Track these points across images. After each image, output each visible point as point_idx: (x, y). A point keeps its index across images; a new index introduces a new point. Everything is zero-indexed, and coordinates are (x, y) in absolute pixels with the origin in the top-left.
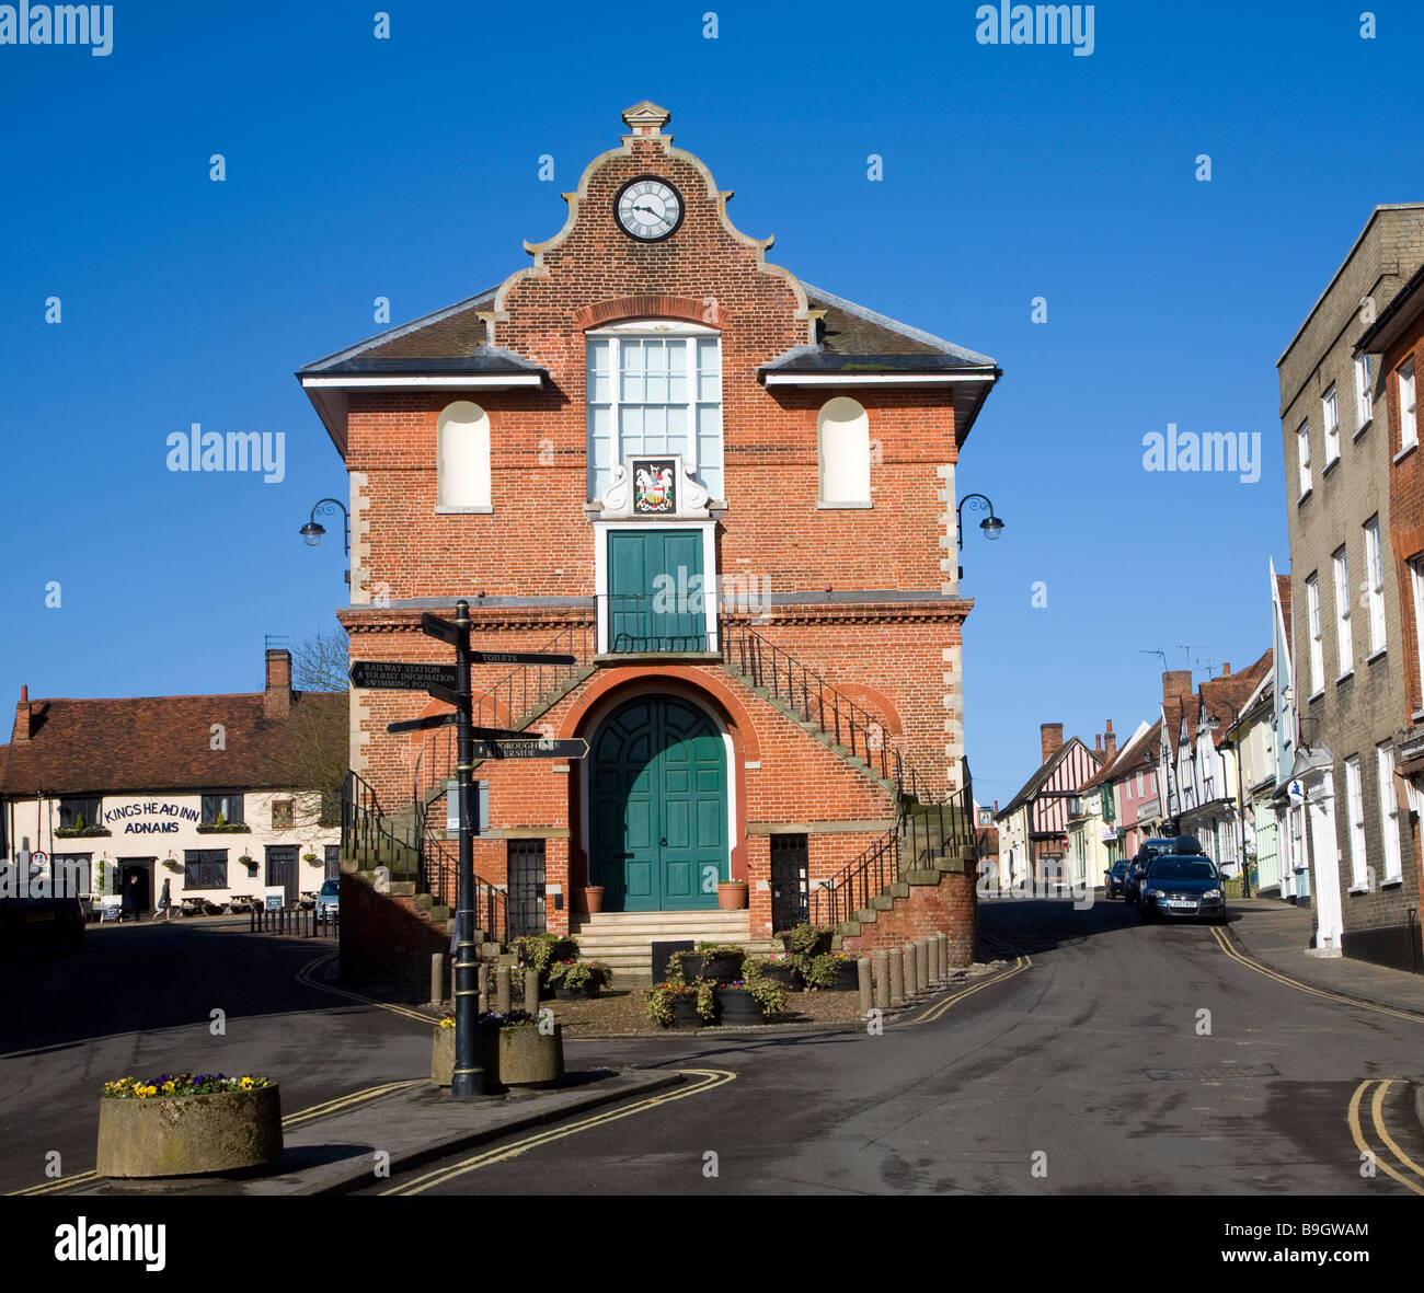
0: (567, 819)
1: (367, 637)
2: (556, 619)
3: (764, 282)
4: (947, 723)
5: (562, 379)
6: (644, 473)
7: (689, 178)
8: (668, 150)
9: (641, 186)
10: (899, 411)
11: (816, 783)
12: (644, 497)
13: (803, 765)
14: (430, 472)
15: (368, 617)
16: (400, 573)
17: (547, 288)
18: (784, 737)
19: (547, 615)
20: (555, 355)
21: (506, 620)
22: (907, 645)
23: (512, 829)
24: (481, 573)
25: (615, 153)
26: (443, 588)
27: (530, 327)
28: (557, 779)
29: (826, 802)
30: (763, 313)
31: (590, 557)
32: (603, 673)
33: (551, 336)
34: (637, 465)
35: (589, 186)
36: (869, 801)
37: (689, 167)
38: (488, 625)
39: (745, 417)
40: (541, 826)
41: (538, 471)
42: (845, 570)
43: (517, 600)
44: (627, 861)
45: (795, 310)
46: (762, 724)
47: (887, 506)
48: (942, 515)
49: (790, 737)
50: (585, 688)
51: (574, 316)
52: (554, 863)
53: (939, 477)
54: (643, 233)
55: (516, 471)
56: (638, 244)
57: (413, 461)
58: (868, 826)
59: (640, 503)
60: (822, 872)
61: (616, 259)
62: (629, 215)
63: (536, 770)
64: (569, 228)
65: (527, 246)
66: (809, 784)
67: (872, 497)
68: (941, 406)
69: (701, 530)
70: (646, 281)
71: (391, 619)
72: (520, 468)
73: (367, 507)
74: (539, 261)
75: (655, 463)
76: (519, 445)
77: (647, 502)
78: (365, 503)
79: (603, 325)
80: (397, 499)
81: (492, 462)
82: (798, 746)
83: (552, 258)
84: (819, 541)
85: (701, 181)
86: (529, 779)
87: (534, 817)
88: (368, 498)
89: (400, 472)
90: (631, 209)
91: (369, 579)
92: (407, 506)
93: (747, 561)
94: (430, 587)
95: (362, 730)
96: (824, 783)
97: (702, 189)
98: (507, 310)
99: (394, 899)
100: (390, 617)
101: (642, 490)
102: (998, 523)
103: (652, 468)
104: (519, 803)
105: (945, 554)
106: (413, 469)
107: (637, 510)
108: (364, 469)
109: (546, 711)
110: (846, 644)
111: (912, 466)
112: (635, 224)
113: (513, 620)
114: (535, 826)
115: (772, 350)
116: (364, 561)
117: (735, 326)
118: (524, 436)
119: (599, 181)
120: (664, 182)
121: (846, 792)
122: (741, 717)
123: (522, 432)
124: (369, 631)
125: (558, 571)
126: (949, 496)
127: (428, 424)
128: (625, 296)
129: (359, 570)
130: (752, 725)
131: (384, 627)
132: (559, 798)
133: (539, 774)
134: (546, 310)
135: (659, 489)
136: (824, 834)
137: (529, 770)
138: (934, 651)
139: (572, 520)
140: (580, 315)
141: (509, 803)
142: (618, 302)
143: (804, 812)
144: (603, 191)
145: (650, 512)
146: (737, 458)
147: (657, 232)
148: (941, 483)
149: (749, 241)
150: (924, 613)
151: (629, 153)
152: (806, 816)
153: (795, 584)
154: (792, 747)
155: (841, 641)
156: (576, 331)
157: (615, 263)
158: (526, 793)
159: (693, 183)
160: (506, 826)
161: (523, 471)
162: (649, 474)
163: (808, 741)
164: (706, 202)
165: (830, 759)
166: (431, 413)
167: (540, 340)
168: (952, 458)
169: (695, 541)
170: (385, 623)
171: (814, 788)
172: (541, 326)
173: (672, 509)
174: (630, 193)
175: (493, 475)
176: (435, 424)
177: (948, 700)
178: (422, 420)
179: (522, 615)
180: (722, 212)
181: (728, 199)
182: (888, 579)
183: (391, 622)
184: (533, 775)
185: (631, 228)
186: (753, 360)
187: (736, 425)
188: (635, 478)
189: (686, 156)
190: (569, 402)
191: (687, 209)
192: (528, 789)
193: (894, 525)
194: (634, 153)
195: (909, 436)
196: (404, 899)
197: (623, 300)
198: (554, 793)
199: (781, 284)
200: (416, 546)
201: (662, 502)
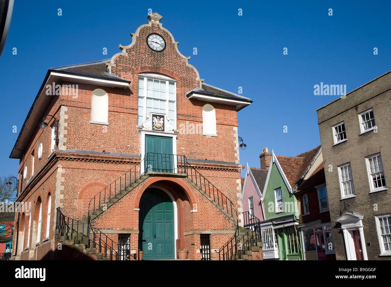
0: (138, 227)
1: (65, 162)
2: (128, 161)
3: (188, 69)
4: (238, 201)
5: (131, 87)
6: (155, 118)
7: (167, 36)
8: (161, 27)
9: (154, 36)
10: (223, 110)
11: (213, 218)
12: (155, 125)
13: (209, 212)
14: (88, 110)
15: (66, 155)
16: (77, 141)
17: (127, 59)
18: (204, 203)
19: (126, 159)
20: (129, 79)
21: (112, 160)
22: (227, 177)
23: (120, 230)
24: (104, 144)
25: (146, 25)
26: (91, 147)
27: (122, 70)
28: (135, 213)
29: (216, 224)
30: (188, 77)
31: (138, 142)
32: (150, 178)
33: (128, 73)
34: (154, 116)
35: (139, 33)
36: (227, 224)
37: (167, 33)
38: (106, 161)
39: (183, 106)
40: (129, 229)
41: (123, 114)
42: (210, 154)
43: (115, 153)
44: (143, 242)
45: (196, 78)
46: (197, 198)
47: (221, 137)
48: (235, 141)
49: (205, 203)
50: (145, 183)
51: (135, 69)
52: (134, 243)
53: (234, 130)
54: (155, 49)
55: (116, 113)
56: (153, 52)
57: (83, 105)
58: (228, 232)
59: (154, 127)
60: (215, 247)
61: (147, 55)
62: (151, 43)
63: (128, 209)
64: (133, 43)
65: (121, 46)
66: (211, 218)
67: (217, 133)
68: (233, 110)
69: (172, 137)
70: (156, 63)
71: (74, 156)
72: (118, 112)
73: (67, 118)
74: (124, 51)
75: (159, 116)
76: (117, 105)
77: (156, 127)
78: (66, 117)
79: (143, 73)
80: (77, 117)
81: (109, 109)
82: (208, 206)
83: (129, 51)
84: (203, 145)
85: (170, 38)
86: (126, 213)
87: (128, 226)
88: (67, 115)
89: (78, 108)
90: (151, 41)
91: (66, 142)
92: (80, 120)
93: (184, 148)
94: (87, 147)
95: (61, 194)
96: (215, 218)
97: (171, 40)
98: (115, 63)
99: (89, 255)
100: (74, 155)
101: (155, 123)
102: (245, 145)
103: (158, 117)
104: (123, 221)
105: (236, 152)
106: (83, 108)
107: (153, 129)
108: (67, 106)
109: (132, 190)
110: (211, 176)
111: (227, 126)
112: (153, 46)
113: (115, 160)
114: (128, 229)
115: (190, 88)
116: (65, 136)
117: (180, 79)
118: (119, 102)
119: (142, 32)
120: (160, 36)
121: (221, 221)
122: (191, 195)
123: (118, 101)
124: (65, 160)
125: (128, 146)
126: (236, 135)
127: (88, 94)
128: (150, 66)
129: (63, 139)
130: (194, 199)
131: (71, 158)
132: (136, 219)
133: (129, 211)
134: (127, 65)
135: (160, 124)
136: (215, 234)
137: (126, 209)
138: (234, 180)
139: (133, 130)
140: (137, 69)
141: (119, 221)
142: (148, 67)
143: (210, 227)
144: (143, 35)
145: (157, 130)
146: (181, 117)
147: (158, 49)
148: (234, 132)
149: (184, 57)
150: (232, 168)
151: (151, 26)
152: (210, 228)
153: (197, 156)
154: (206, 206)
155: (210, 175)
156: (136, 73)
157: (147, 56)
158: (125, 218)
159: (168, 38)
160: (118, 229)
161: (118, 113)
162: (157, 119)
163: (210, 204)
164: (172, 44)
165: (217, 210)
166: (90, 91)
167: (125, 74)
168: (237, 125)
169: (170, 141)
170: (72, 157)
171: (212, 219)
172: (125, 70)
173: (163, 130)
174: (151, 37)
175: (109, 113)
176: (91, 95)
177: (238, 195)
178: (87, 93)
179: (118, 158)
180: (176, 47)
181: (178, 44)
182: (221, 157)
183: (74, 157)
184: (127, 211)
185: (151, 47)
186: (185, 90)
187: (181, 108)
188: (153, 119)
189: (166, 30)
190: (133, 94)
191: (167, 45)
192: (126, 216)
193: (223, 142)
194: (152, 26)
195: (226, 118)
196: (93, 255)
197: (149, 66)
198: (134, 218)
199: (192, 70)
200: (83, 133)
201: (160, 128)
